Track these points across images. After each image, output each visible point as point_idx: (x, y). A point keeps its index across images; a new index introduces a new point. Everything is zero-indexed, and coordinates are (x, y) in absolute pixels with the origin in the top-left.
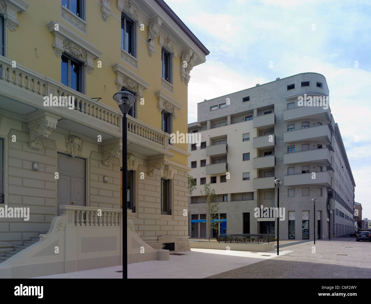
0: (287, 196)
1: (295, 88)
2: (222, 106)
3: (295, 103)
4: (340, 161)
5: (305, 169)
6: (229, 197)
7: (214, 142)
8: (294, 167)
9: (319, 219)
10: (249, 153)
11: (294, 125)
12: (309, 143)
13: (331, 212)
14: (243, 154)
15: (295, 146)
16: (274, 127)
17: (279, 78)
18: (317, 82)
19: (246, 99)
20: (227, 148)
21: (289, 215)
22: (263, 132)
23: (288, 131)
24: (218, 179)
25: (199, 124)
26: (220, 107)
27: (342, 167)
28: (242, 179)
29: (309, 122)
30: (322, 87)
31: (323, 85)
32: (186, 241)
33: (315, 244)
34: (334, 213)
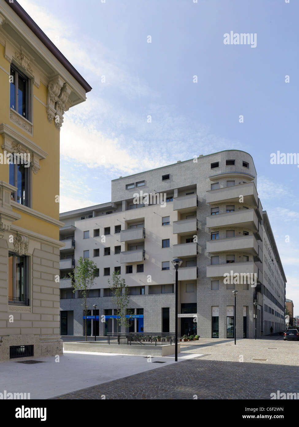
0: (210, 289)
1: (219, 166)
2: (139, 185)
3: (219, 184)
4: (270, 253)
5: (230, 259)
6: (147, 289)
7: (130, 226)
8: (218, 256)
9: (245, 315)
10: (169, 239)
11: (218, 208)
12: (234, 230)
13: (259, 308)
14: (163, 240)
15: (220, 233)
16: (196, 210)
17: (202, 155)
18: (243, 161)
19: (166, 178)
20: (144, 233)
21: (213, 310)
22: (184, 215)
23: (212, 214)
24: (134, 269)
25: (113, 204)
26: (136, 186)
27: (272, 260)
28: (161, 269)
29: (234, 206)
30: (248, 167)
31: (250, 166)
32: (56, 342)
33: (235, 344)
34: (262, 309)
